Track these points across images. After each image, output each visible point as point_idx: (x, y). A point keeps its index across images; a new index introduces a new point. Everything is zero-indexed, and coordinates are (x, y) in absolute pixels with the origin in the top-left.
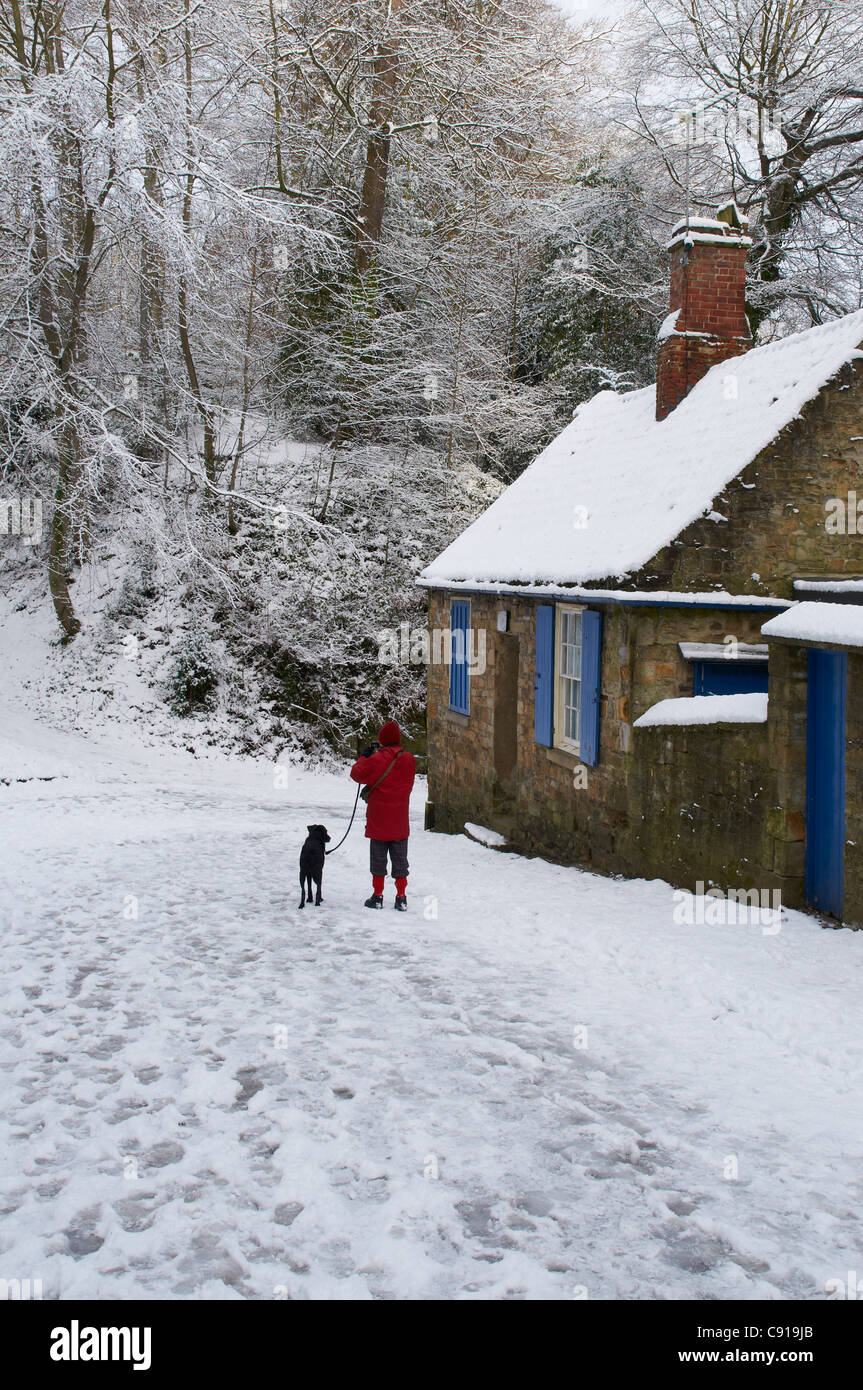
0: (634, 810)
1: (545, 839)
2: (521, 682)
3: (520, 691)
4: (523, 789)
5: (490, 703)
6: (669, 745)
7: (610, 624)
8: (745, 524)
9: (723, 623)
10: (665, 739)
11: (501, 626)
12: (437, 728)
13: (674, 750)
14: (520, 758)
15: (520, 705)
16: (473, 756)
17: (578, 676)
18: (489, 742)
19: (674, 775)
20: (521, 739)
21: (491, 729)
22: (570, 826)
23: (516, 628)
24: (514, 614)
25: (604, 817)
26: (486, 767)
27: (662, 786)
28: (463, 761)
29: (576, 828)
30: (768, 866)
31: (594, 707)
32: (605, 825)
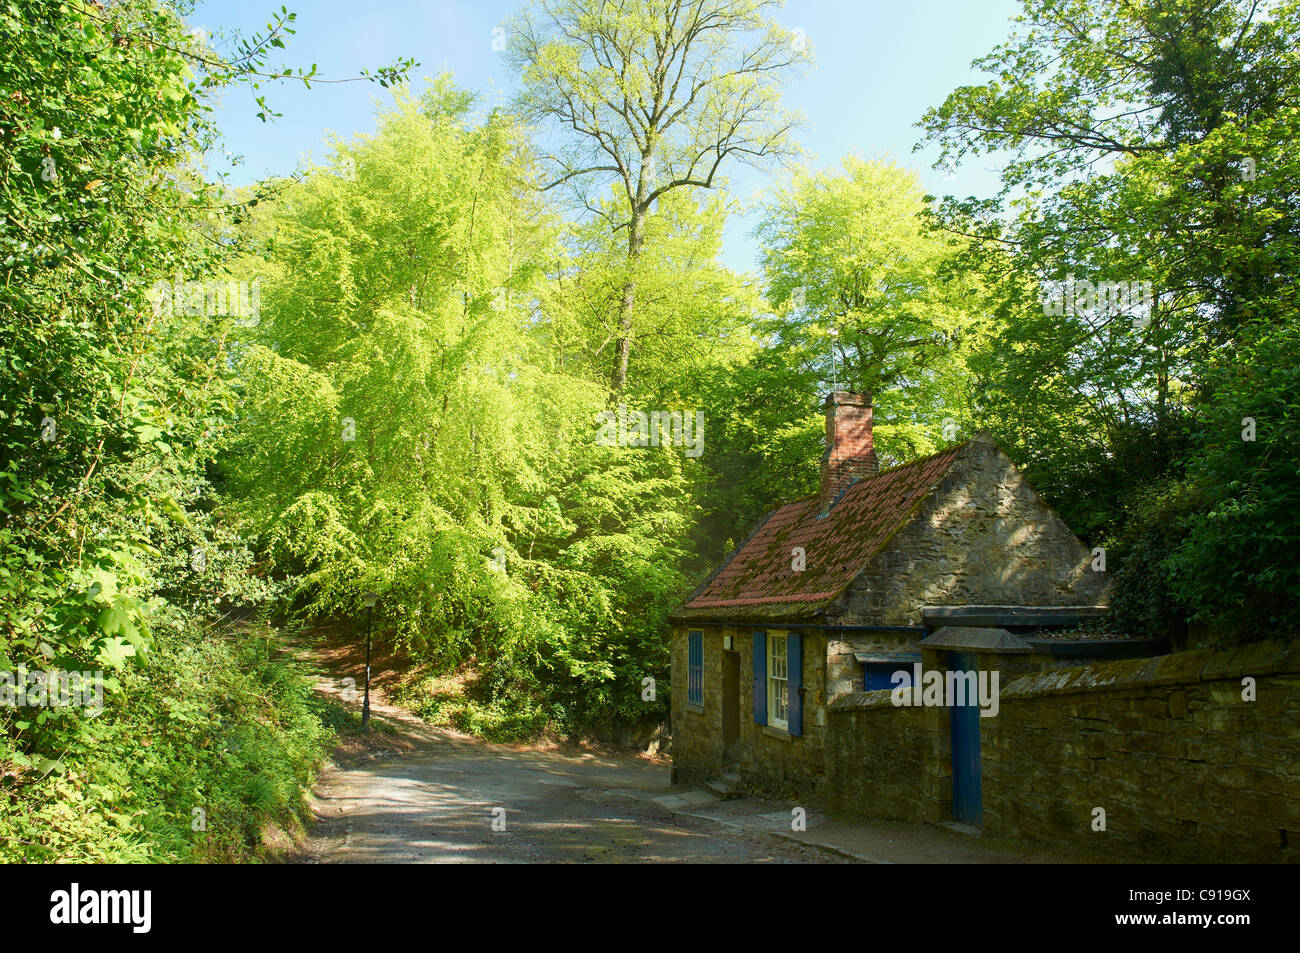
0: (829, 762)
1: (763, 787)
2: (742, 683)
3: (741, 689)
4: (745, 754)
5: (719, 698)
6: (854, 719)
7: (807, 643)
8: (892, 575)
9: (882, 640)
10: (851, 715)
11: (727, 646)
12: (679, 716)
13: (857, 723)
14: (742, 734)
15: (742, 698)
16: (707, 734)
17: (784, 676)
18: (719, 724)
19: (858, 738)
20: (742, 720)
21: (720, 715)
22: (781, 778)
23: (738, 647)
24: (735, 639)
25: (807, 770)
26: (717, 741)
27: (850, 748)
28: (699, 738)
29: (786, 778)
30: (928, 795)
31: (797, 698)
32: (809, 775)
